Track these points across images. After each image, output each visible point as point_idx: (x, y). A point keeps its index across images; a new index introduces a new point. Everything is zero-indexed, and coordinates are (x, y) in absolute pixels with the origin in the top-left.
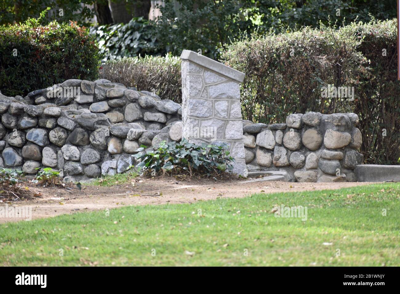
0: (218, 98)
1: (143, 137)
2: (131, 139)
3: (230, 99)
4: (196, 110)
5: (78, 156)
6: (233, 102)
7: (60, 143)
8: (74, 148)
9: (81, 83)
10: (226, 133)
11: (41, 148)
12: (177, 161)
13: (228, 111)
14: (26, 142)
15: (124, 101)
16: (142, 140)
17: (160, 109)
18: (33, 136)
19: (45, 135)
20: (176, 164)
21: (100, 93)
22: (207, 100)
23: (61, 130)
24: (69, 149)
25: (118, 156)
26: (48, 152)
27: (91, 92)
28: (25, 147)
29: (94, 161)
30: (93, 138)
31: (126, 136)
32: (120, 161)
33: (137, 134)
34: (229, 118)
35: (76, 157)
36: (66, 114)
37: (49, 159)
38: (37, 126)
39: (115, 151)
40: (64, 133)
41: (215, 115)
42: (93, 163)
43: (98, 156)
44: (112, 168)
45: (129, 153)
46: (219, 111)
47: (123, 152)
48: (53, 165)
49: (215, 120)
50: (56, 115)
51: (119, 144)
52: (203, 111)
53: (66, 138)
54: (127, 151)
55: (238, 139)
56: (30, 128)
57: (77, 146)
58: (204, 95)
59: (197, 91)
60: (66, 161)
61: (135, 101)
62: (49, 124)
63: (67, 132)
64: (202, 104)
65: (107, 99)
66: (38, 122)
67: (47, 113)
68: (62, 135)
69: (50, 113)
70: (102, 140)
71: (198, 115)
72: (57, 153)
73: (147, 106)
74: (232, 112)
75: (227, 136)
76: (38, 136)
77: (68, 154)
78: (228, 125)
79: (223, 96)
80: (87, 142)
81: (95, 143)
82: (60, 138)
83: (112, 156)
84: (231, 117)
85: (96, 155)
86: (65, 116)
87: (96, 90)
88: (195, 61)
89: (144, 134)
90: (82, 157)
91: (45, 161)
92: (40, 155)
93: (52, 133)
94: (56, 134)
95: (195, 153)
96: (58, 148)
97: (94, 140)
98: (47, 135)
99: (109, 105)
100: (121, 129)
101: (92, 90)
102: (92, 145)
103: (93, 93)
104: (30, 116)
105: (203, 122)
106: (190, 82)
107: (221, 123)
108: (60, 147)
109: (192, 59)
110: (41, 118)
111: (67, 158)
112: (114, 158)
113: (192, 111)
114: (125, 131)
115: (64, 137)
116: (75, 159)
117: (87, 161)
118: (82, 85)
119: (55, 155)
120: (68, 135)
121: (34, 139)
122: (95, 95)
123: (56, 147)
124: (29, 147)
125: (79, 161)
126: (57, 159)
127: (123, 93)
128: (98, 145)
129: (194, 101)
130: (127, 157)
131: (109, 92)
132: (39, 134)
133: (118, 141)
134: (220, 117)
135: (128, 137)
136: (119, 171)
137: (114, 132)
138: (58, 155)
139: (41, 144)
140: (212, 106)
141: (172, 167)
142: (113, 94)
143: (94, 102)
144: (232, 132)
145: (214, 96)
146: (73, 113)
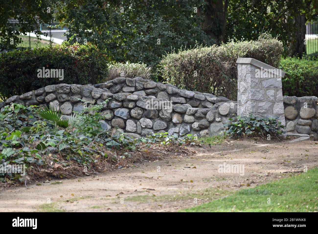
0: (268, 88)
1: (198, 113)
2: (190, 114)
3: (276, 88)
4: (255, 95)
5: (151, 125)
6: (278, 91)
7: (138, 117)
8: (148, 120)
9: (126, 80)
10: (274, 110)
11: (125, 121)
12: (253, 129)
13: (275, 96)
14: (114, 117)
15: (157, 91)
16: (197, 115)
17: (182, 95)
18: (120, 113)
19: (128, 112)
20: (253, 130)
21: (140, 86)
22: (261, 89)
23: (139, 109)
24: (145, 121)
25: (180, 125)
26: (130, 123)
27: (133, 85)
28: (114, 120)
29: (163, 128)
30: (162, 114)
31: (186, 112)
32: (181, 128)
33: (194, 111)
34: (276, 101)
35: (150, 126)
36: (142, 99)
37: (131, 127)
38: (122, 107)
39: (178, 122)
40: (141, 111)
41: (267, 99)
42: (163, 130)
43: (166, 125)
44: (176, 133)
45: (187, 123)
46: (270, 96)
47: (184, 122)
48: (134, 131)
49: (267, 102)
50: (135, 100)
51: (180, 118)
52: (259, 96)
53: (142, 114)
54: (186, 121)
55: (281, 114)
56: (117, 108)
57: (151, 119)
58: (260, 86)
59: (256, 84)
60: (142, 128)
61: (164, 90)
62: (131, 105)
63: (143, 110)
64: (258, 91)
65: (144, 89)
66: (123, 104)
67: (129, 98)
68: (140, 112)
69: (132, 98)
70: (168, 115)
71: (256, 99)
72: (136, 123)
73: (173, 93)
74: (277, 96)
75: (275, 112)
76: (123, 113)
77: (145, 124)
78: (275, 105)
79: (272, 87)
80: (157, 116)
81: (163, 117)
82: (139, 114)
83: (175, 125)
84: (277, 100)
85: (164, 124)
86: (141, 100)
87: (137, 84)
88: (255, 64)
89: (199, 111)
90: (154, 126)
91: (128, 128)
92: (124, 125)
93: (133, 111)
94: (136, 112)
95: (263, 123)
96: (136, 120)
97: (163, 115)
98: (130, 112)
99: (146, 93)
100: (182, 108)
101: (134, 84)
102: (161, 118)
103: (135, 85)
104: (117, 100)
105: (259, 103)
106: (251, 78)
107: (270, 104)
108: (139, 120)
109: (253, 64)
110: (125, 102)
111: (144, 127)
112: (176, 126)
113: (253, 96)
114: (184, 109)
115: (141, 113)
116: (149, 127)
117: (158, 128)
118: (126, 81)
119: (135, 125)
120: (144, 112)
121: (120, 114)
122: (136, 87)
123: (136, 119)
124: (117, 120)
125: (152, 128)
126: (137, 127)
127: (155, 86)
128: (166, 118)
129: (254, 90)
130: (187, 125)
131: (146, 85)
132: (124, 111)
133: (180, 116)
134: (270, 100)
135: (187, 113)
136: (180, 134)
137: (177, 110)
138: (138, 125)
139: (125, 118)
140: (265, 93)
141: (251, 132)
142: (149, 86)
143: (135, 91)
144: (278, 109)
145: (266, 86)
146: (146, 99)
